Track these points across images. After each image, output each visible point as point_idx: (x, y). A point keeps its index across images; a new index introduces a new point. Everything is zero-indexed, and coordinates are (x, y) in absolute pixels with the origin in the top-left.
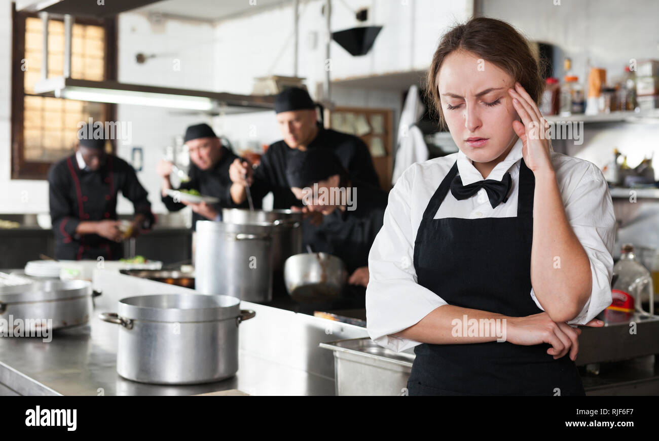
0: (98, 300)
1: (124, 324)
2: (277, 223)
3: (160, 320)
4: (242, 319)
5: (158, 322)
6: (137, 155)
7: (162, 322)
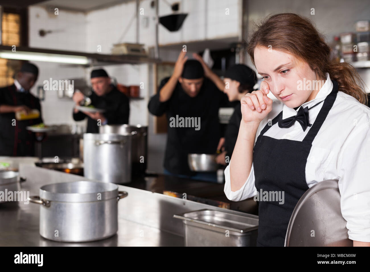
0: (24, 184)
1: (44, 204)
2: (133, 133)
3: (68, 201)
4: (120, 198)
5: (66, 202)
6: (41, 91)
7: (69, 202)
